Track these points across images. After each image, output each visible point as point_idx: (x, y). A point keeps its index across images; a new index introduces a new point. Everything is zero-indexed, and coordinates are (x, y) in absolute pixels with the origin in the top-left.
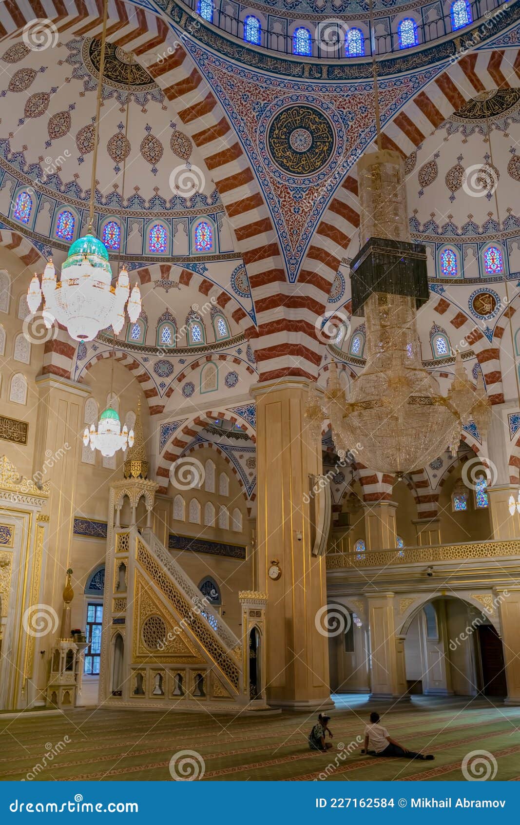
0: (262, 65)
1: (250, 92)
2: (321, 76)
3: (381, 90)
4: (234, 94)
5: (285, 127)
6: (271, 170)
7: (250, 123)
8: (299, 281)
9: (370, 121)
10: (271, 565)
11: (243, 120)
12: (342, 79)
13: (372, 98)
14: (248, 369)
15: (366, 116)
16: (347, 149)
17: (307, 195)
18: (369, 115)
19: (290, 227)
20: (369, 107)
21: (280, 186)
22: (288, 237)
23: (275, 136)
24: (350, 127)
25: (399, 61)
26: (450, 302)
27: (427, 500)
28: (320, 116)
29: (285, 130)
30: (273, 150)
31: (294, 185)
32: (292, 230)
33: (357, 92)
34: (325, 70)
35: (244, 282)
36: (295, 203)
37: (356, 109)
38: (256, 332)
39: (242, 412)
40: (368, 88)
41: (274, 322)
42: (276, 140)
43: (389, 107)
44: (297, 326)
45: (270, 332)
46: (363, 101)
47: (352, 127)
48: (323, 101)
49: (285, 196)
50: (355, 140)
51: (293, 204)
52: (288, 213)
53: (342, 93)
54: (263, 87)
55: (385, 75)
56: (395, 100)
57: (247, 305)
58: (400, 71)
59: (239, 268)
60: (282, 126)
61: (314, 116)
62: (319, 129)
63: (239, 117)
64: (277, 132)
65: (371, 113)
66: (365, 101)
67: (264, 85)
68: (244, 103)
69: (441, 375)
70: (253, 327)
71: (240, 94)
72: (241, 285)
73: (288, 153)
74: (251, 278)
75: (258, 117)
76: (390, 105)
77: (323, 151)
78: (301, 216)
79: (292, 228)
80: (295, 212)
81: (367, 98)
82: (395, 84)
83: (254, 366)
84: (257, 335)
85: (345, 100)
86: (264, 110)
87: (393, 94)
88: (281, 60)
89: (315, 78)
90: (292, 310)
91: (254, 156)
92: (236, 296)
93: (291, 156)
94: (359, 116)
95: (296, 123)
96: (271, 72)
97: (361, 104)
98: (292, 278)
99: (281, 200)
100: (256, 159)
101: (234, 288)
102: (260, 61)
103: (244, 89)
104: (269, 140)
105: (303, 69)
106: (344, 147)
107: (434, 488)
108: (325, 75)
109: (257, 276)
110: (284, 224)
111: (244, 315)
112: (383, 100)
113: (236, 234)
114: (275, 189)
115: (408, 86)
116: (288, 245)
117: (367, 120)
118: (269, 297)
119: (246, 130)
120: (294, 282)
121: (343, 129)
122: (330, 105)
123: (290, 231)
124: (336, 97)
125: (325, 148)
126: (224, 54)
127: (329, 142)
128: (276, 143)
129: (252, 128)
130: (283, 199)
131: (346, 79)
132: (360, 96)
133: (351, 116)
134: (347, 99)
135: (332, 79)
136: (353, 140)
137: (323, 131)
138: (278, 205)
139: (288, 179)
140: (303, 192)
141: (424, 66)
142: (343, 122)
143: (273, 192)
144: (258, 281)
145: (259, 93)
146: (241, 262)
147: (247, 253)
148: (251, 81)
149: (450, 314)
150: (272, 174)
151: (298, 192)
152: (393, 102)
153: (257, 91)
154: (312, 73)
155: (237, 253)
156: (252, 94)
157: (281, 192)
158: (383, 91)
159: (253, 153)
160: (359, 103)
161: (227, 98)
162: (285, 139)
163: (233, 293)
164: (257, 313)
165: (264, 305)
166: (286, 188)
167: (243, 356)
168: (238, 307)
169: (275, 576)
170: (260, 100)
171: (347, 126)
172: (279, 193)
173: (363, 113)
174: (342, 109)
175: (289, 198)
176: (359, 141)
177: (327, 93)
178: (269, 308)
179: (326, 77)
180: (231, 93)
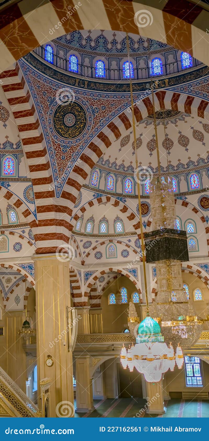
0: (55, 77)
1: (47, 91)
2: (84, 87)
3: (114, 99)
4: (39, 91)
5: (62, 112)
6: (52, 135)
7: (45, 108)
8: (61, 197)
9: (106, 115)
10: (47, 358)
11: (42, 106)
12: (95, 90)
13: (109, 102)
14: (29, 242)
15: (104, 112)
16: (93, 128)
17: (69, 150)
18: (106, 111)
19: (59, 167)
20: (107, 107)
21: (57, 144)
22: (58, 172)
23: (57, 116)
24: (96, 116)
25: (125, 85)
26: (128, 207)
27: (95, 298)
28: (81, 108)
29: (62, 113)
30: (55, 124)
31: (64, 144)
32: (60, 169)
33: (101, 98)
34: (86, 83)
35: (31, 194)
36: (63, 153)
37: (100, 107)
38: (36, 224)
39: (25, 267)
40: (107, 97)
41: (48, 220)
42: (57, 119)
43: (117, 109)
44: (60, 223)
45: (45, 225)
46: (104, 104)
47: (97, 116)
48: (84, 100)
49: (58, 150)
50: (97, 124)
51: (62, 154)
52: (59, 159)
53: (94, 97)
54: (54, 89)
55: (117, 92)
56: (120, 106)
57: (32, 208)
58: (125, 91)
59: (29, 186)
60: (61, 111)
61: (78, 108)
62: (80, 115)
63: (40, 105)
64: (58, 114)
65: (107, 110)
66: (105, 104)
67: (55, 88)
68: (44, 97)
69: (118, 242)
70: (35, 221)
71: (42, 91)
72: (29, 196)
73: (62, 126)
74: (36, 193)
75: (50, 105)
76: (118, 108)
77: (80, 127)
78: (65, 161)
79: (60, 168)
80: (62, 158)
81: (106, 102)
82: (121, 97)
83: (33, 242)
84: (37, 226)
85: (95, 101)
86: (53, 102)
87: (120, 103)
88: (65, 75)
89: (81, 87)
90: (58, 214)
91: (45, 126)
92: (26, 202)
93: (64, 128)
94: (101, 111)
95: (68, 110)
96: (59, 81)
97: (103, 105)
98: (58, 195)
99: (56, 151)
100: (46, 128)
101: (25, 198)
102: (55, 74)
103: (45, 89)
104: (54, 118)
105: (76, 81)
106: (91, 127)
107: (99, 292)
108: (86, 86)
109: (39, 193)
110: (56, 165)
111: (30, 213)
112: (114, 104)
113: (29, 168)
114: (54, 146)
115: (128, 100)
116: (57, 177)
117: (105, 114)
118: (46, 206)
119: (42, 112)
120: (59, 197)
121: (92, 117)
122: (87, 103)
123: (59, 169)
124: (90, 99)
125: (82, 126)
126: (37, 69)
127: (84, 123)
128: (57, 120)
129: (46, 111)
130: (57, 151)
131: (96, 90)
132: (102, 100)
133: (97, 110)
134: (96, 101)
135: (89, 89)
136: (96, 123)
137: (81, 116)
138: (54, 154)
139: (60, 140)
140: (67, 148)
141: (137, 91)
142: (92, 113)
143: (52, 147)
144: (39, 195)
145: (52, 92)
146: (30, 183)
147: (35, 180)
148: (48, 85)
149: (128, 214)
150: (53, 137)
151: (65, 148)
152: (120, 107)
153: (51, 91)
154: (79, 84)
155: (29, 179)
156: (48, 92)
157: (57, 147)
158: (115, 100)
159: (45, 125)
160: (102, 104)
161: (36, 94)
162: (62, 118)
163: (24, 201)
164: (37, 213)
165: (41, 209)
166: (59, 145)
167: (26, 235)
168: (26, 208)
169: (50, 365)
170: (51, 96)
171: (94, 115)
172: (55, 148)
173: (103, 110)
174: (93, 106)
175: (60, 151)
176: (99, 124)
177: (86, 96)
178: (45, 212)
179: (87, 87)
180: (38, 91)
